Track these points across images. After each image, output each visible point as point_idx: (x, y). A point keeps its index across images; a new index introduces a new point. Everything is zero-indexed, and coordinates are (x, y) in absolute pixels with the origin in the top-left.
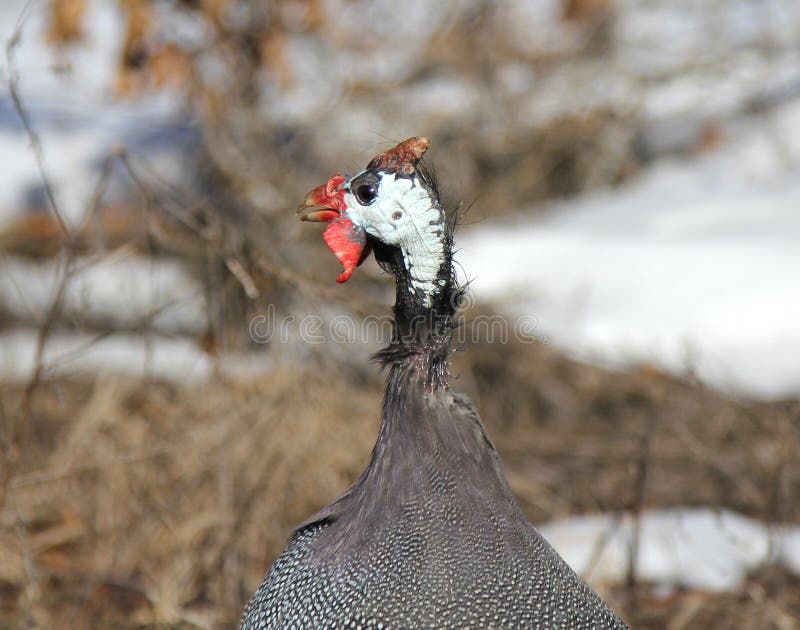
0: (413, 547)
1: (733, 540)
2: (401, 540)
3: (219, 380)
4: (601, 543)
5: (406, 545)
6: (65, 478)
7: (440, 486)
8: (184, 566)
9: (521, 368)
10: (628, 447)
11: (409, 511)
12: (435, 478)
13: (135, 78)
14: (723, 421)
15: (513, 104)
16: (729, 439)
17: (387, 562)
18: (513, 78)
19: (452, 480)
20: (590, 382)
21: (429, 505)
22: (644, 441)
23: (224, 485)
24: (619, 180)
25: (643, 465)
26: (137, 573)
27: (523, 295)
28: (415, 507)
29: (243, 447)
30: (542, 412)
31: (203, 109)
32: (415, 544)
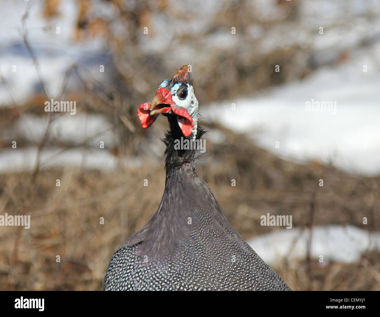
0: (200, 251)
1: (352, 239)
2: (193, 249)
3: (120, 169)
4: (295, 242)
5: (196, 251)
6: (52, 213)
7: (205, 222)
8: (105, 253)
9: (258, 163)
10: (307, 198)
11: (193, 235)
12: (203, 218)
13: (82, 33)
14: (350, 186)
15: (254, 43)
16: (353, 194)
17: (188, 260)
18: (254, 31)
19: (210, 218)
20: (290, 169)
21: (202, 231)
22: (314, 195)
23: (123, 216)
24: (303, 76)
25: (313, 205)
26: (84, 257)
27: (259, 130)
28: (196, 233)
29: (132, 199)
30: (268, 183)
31: (114, 47)
32: (200, 250)
